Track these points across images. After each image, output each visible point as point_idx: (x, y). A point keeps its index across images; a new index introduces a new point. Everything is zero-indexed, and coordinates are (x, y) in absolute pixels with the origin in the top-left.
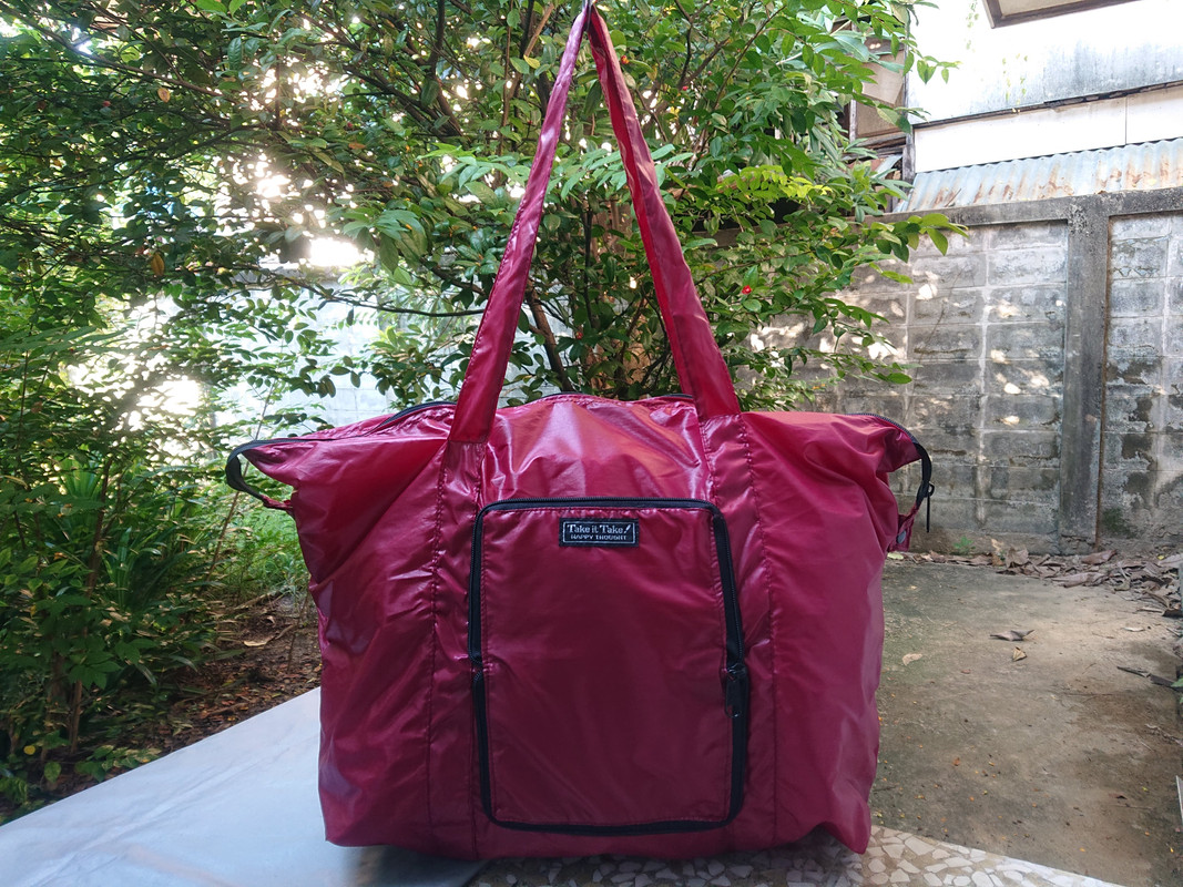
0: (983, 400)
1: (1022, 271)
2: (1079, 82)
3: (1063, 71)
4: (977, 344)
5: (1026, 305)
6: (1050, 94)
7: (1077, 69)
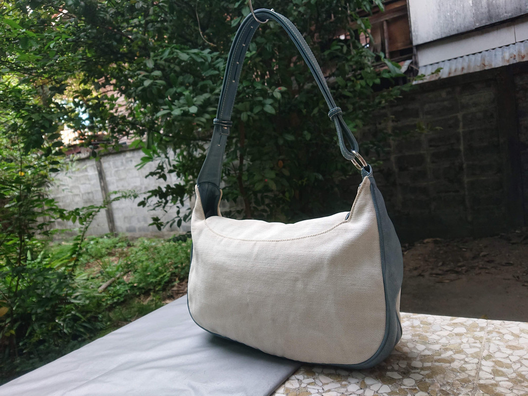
0: (465, 166)
1: (476, 105)
2: (490, 17)
3: (483, 13)
4: (458, 140)
5: (479, 120)
6: (477, 24)
7: (489, 11)
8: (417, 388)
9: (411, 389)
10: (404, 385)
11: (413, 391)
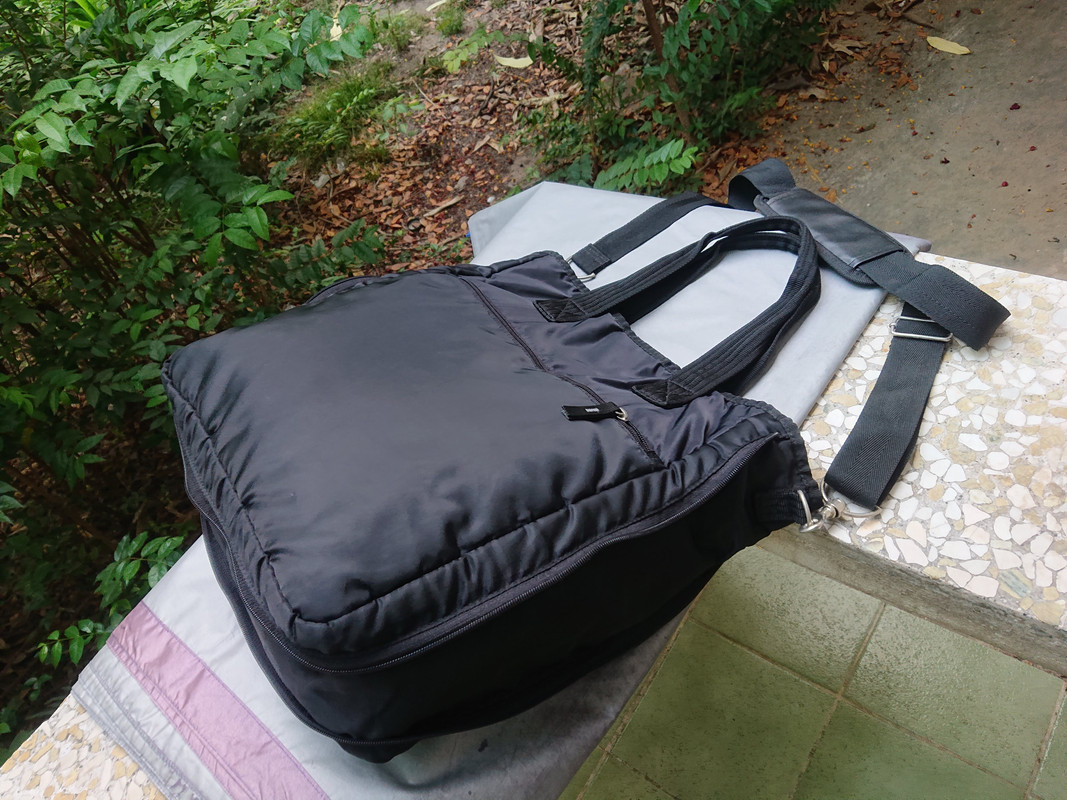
8: (1012, 475)
9: (1000, 477)
10: (989, 468)
11: (1003, 481)
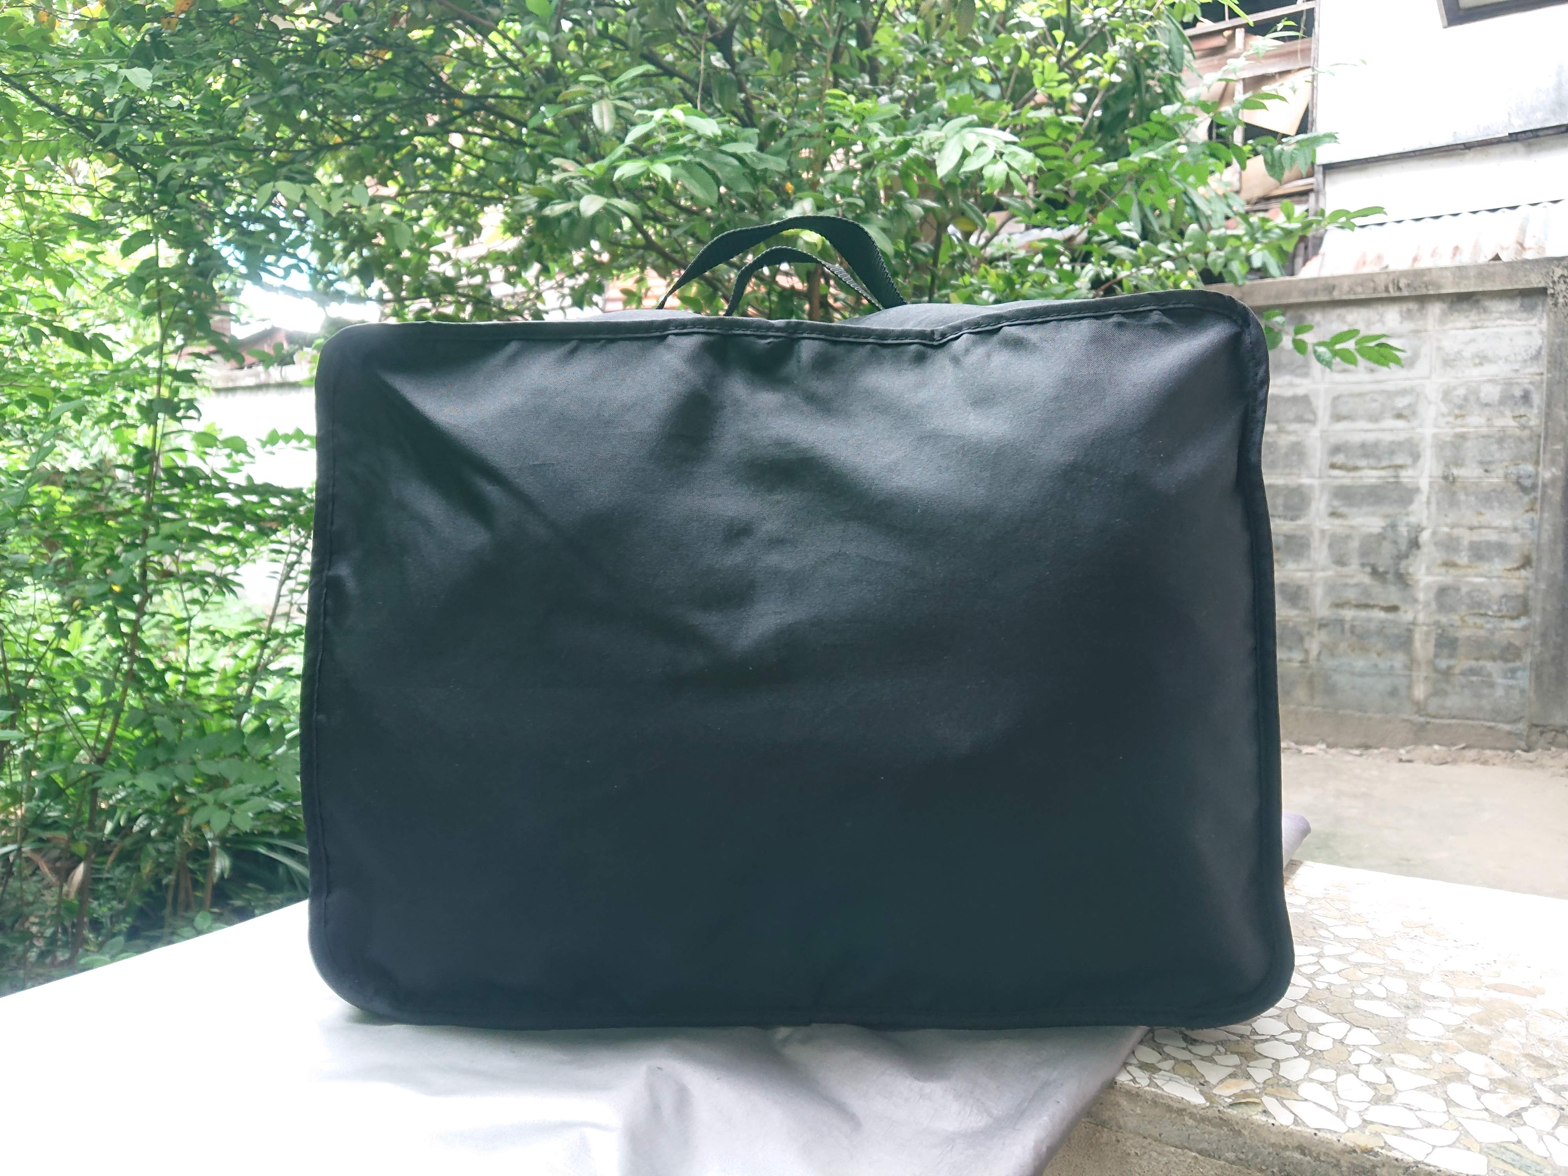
0: (1425, 536)
1: (1482, 359)
4: (1416, 457)
5: (1487, 405)
6: (1517, 122)
7: (1559, 87)
